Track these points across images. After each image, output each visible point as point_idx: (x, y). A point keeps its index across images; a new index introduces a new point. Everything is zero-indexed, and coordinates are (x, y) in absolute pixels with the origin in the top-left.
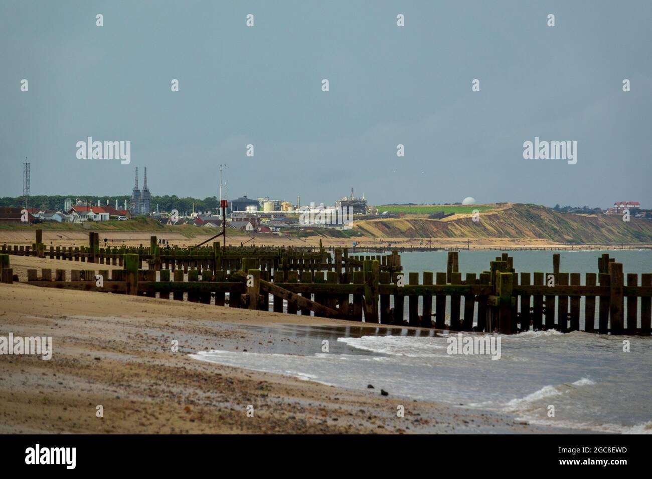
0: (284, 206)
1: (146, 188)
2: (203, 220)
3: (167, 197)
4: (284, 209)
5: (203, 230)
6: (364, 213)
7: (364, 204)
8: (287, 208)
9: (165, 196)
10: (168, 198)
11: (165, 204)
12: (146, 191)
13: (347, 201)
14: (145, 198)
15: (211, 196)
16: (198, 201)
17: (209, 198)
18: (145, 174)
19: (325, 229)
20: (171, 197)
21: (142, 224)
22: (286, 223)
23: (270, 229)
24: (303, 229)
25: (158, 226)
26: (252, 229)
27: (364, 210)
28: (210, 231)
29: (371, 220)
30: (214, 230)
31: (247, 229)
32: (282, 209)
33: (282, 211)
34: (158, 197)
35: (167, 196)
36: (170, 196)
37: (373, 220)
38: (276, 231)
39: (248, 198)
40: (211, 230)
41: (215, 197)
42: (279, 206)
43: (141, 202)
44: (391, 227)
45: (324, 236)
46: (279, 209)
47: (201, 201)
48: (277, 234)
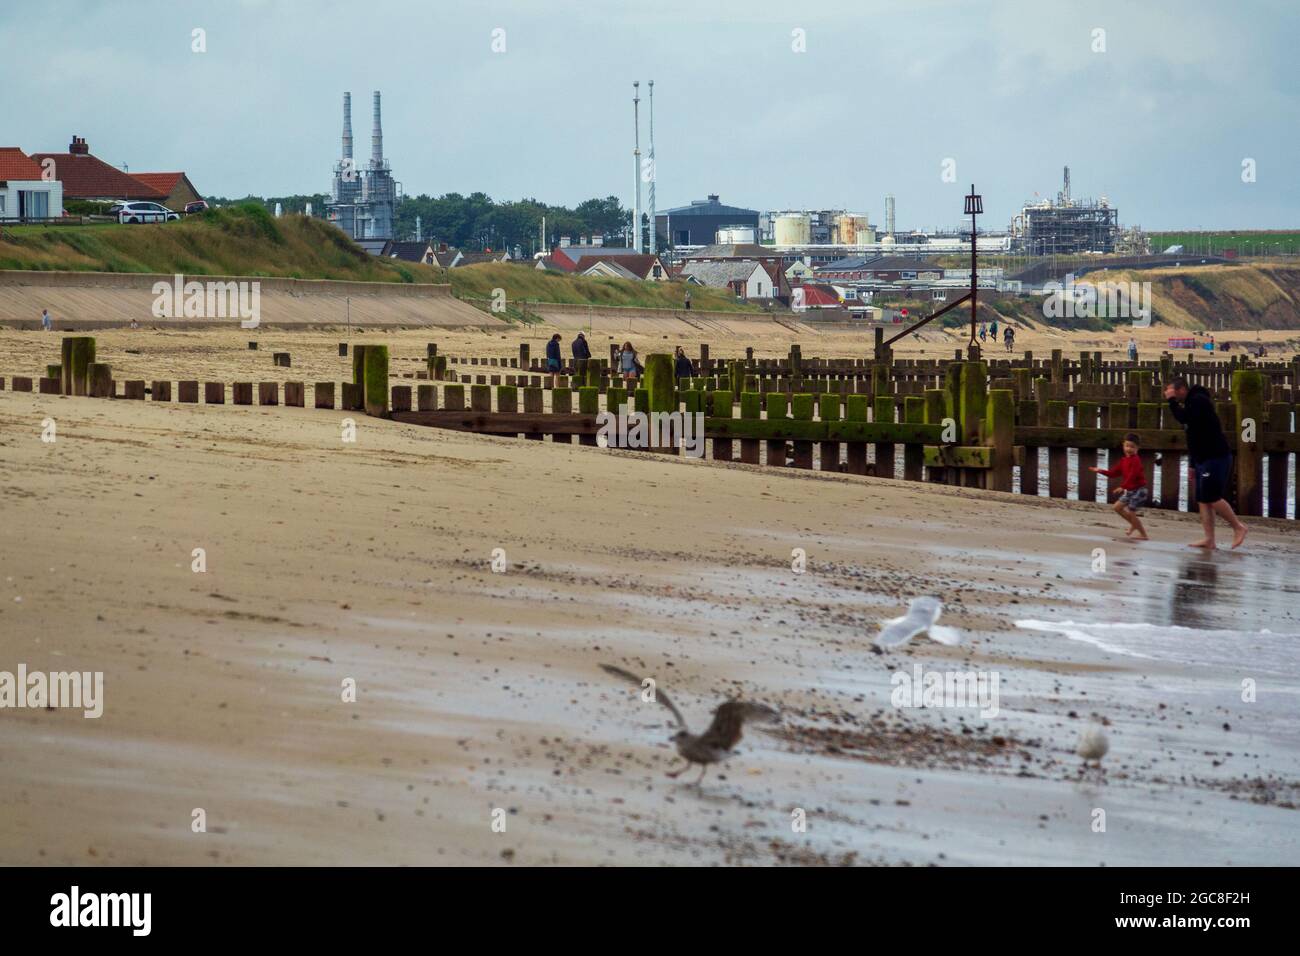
0: (844, 228)
1: (379, 164)
2: (576, 261)
3: (453, 197)
4: (845, 237)
5: (578, 288)
6: (1108, 249)
7: (1107, 222)
8: (852, 234)
9: (448, 195)
10: (459, 204)
11: (447, 222)
12: (381, 174)
13: (1049, 212)
14: (380, 198)
15: (603, 196)
16: (561, 211)
17: (593, 203)
18: (378, 116)
19: (1022, 295)
20: (468, 200)
21: (246, 241)
22: (876, 275)
23: (836, 295)
24: (943, 299)
25: (337, 251)
26: (769, 290)
27: (1108, 240)
28: (607, 294)
29: (1147, 272)
30: (623, 290)
31: (751, 292)
32: (835, 236)
33: (835, 245)
34: (423, 199)
35: (455, 195)
36: (466, 195)
37: (1156, 271)
38: (859, 302)
39: (724, 201)
40: (611, 290)
41: (612, 198)
42: (825, 230)
43: (363, 211)
44: (1216, 295)
45: (1023, 321)
46: (825, 238)
47: (569, 214)
48: (865, 313)
